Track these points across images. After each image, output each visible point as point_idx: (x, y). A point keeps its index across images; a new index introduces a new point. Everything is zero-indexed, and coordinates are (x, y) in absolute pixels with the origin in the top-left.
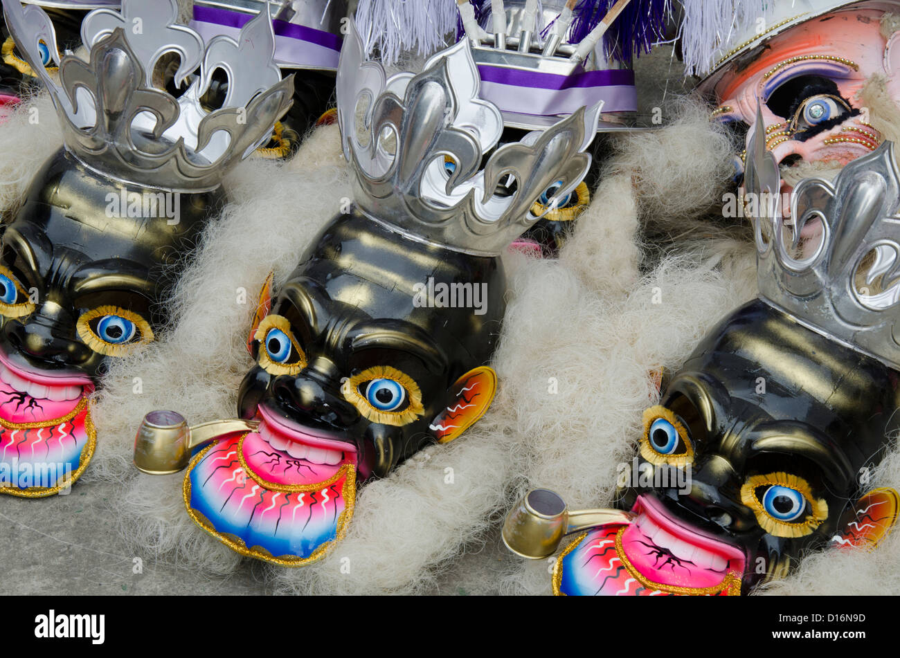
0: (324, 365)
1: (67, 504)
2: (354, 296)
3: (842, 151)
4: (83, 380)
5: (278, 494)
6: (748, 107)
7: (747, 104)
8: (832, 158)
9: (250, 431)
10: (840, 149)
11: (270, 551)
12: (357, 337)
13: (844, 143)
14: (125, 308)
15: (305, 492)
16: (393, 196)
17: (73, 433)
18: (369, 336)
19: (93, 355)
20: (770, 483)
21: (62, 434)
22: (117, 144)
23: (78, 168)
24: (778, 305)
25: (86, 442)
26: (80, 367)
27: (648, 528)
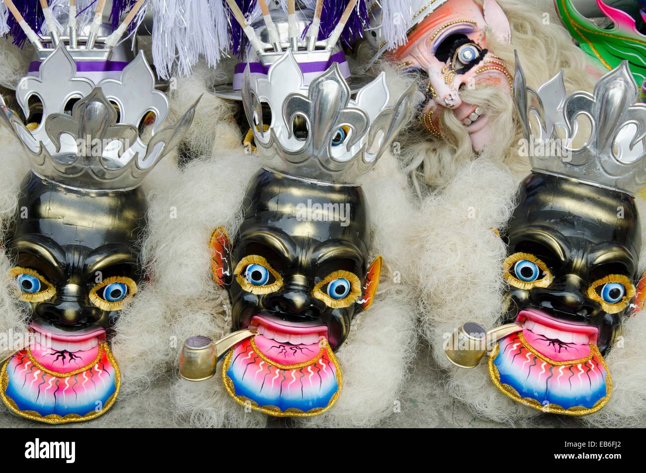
0: (299, 279)
1: (115, 417)
2: (304, 231)
3: (486, 76)
4: (100, 332)
5: (294, 371)
6: (424, 59)
7: (423, 58)
8: (482, 81)
9: (254, 335)
10: (485, 75)
11: (301, 409)
12: (319, 256)
13: (487, 71)
14: (121, 276)
15: (310, 365)
16: (309, 160)
17: (105, 368)
18: (326, 254)
19: (104, 313)
20: (604, 283)
21: (99, 372)
22: (92, 167)
23: (59, 189)
24: (562, 174)
25: (114, 372)
26: (97, 324)
27: (538, 329)
